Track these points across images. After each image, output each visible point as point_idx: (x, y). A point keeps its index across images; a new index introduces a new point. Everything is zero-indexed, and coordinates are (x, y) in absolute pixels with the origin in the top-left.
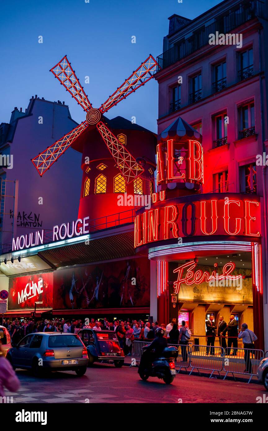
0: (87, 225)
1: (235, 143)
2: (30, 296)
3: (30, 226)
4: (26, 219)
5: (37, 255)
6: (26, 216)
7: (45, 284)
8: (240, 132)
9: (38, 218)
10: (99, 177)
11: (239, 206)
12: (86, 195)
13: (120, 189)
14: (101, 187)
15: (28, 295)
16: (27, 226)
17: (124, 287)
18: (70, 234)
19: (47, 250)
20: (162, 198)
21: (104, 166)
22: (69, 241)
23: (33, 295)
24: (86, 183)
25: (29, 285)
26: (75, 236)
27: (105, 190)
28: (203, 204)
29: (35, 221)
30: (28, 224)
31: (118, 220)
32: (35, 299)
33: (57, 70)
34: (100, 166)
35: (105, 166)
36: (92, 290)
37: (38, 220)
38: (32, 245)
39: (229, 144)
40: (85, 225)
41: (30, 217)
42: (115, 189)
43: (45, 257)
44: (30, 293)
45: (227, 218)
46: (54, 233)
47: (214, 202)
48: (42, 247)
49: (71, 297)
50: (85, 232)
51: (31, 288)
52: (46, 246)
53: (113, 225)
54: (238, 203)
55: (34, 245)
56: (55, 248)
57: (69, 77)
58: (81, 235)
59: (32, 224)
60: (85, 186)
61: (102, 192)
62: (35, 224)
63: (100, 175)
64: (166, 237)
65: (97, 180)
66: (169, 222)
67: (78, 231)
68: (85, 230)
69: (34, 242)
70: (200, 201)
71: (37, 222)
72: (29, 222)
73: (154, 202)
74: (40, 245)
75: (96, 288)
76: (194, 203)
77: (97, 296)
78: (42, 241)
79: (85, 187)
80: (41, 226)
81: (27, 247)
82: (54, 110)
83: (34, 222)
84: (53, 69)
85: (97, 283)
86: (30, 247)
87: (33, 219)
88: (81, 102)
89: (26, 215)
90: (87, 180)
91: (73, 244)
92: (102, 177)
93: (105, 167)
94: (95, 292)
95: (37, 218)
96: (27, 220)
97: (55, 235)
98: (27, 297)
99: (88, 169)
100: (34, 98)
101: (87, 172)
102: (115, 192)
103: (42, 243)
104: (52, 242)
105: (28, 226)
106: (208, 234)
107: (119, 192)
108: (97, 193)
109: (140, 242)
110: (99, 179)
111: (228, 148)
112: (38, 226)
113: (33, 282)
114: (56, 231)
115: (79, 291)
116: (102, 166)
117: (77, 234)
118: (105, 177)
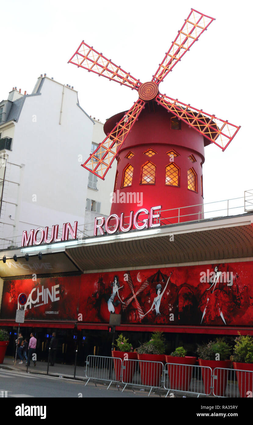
0: (157, 216)
2: (37, 303)
7: (64, 291)
10: (146, 165)
13: (172, 182)
14: (148, 177)
15: (34, 302)
17: (208, 300)
18: (125, 227)
21: (152, 152)
22: (123, 236)
23: (43, 302)
25: (36, 290)
27: (154, 180)
32: (46, 308)
34: (148, 152)
35: (154, 152)
36: (149, 301)
38: (56, 240)
40: (153, 216)
42: (166, 181)
44: (38, 300)
46: (96, 226)
49: (111, 308)
50: (152, 225)
51: (39, 294)
55: (59, 240)
56: (97, 244)
58: (145, 229)
61: (150, 183)
63: (147, 162)
65: (143, 168)
67: (140, 223)
68: (153, 223)
74: (70, 240)
75: (156, 299)
77: (157, 309)
78: (73, 236)
81: (46, 242)
82: (63, 94)
85: (159, 292)
86: (52, 243)
91: (131, 240)
92: (150, 164)
93: (154, 154)
94: (154, 303)
97: (97, 228)
98: (33, 305)
102: (166, 184)
103: (73, 238)
104: (93, 237)
107: (170, 184)
108: (143, 183)
110: (146, 167)
113: (43, 287)
114: (98, 223)
115: (125, 300)
117: (138, 227)
118: (154, 165)
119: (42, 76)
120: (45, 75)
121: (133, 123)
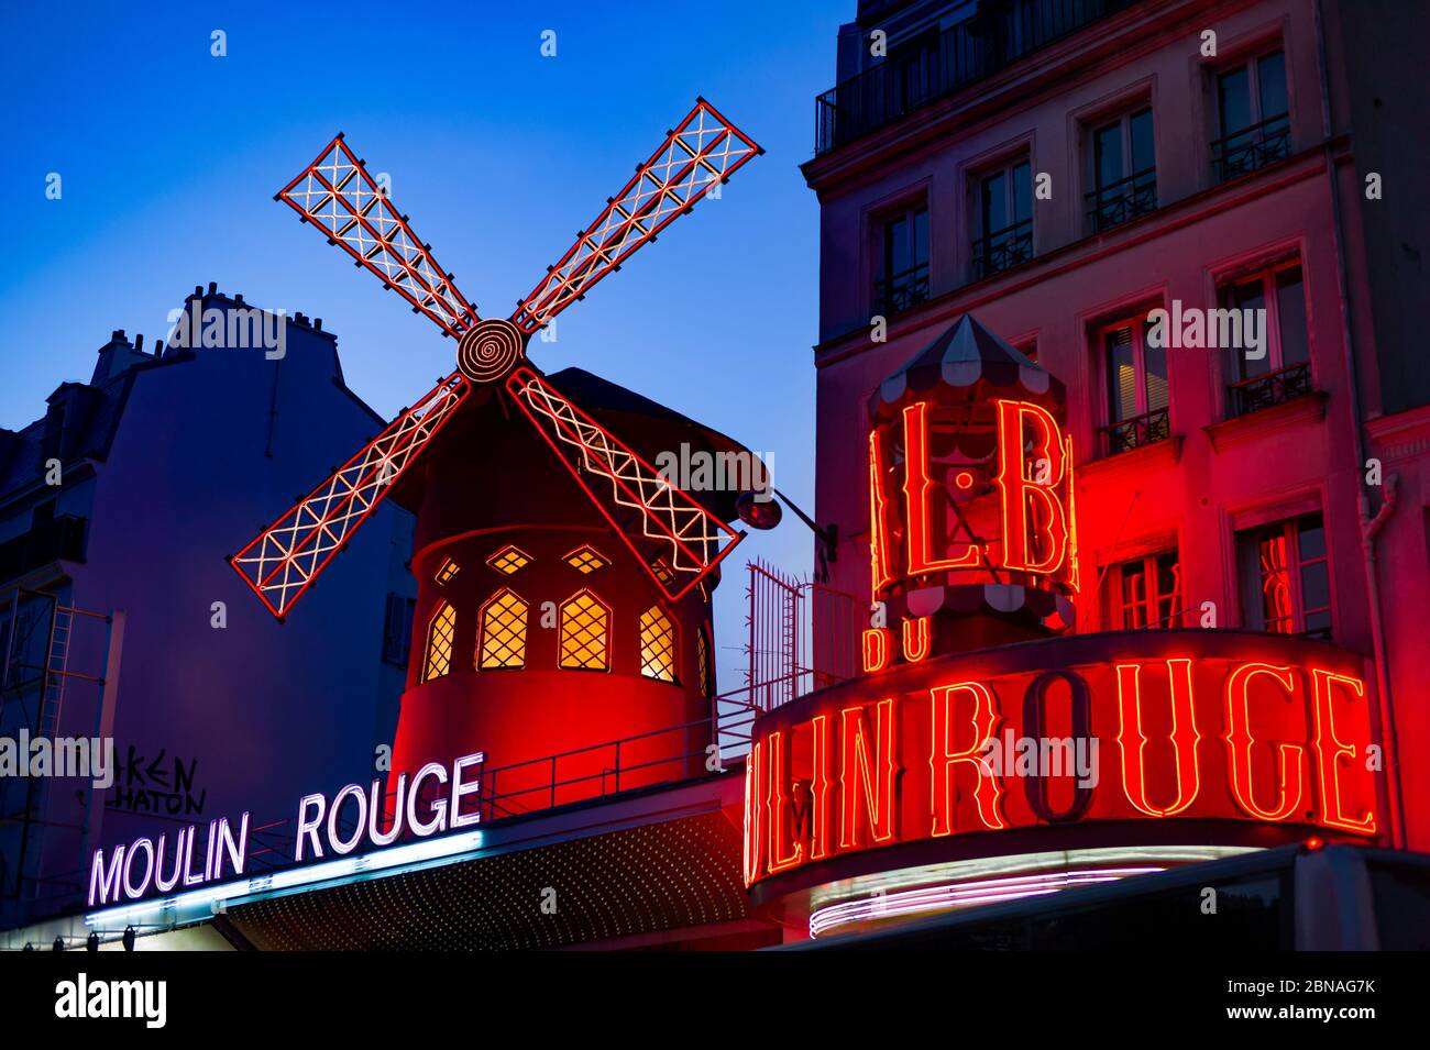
0: (473, 787)
1: (1211, 433)
3: (156, 810)
4: (139, 777)
5: (206, 922)
6: (138, 767)
8: (1228, 389)
9: (188, 776)
10: (497, 601)
11: (1291, 690)
12: (434, 675)
13: (583, 655)
14: (503, 645)
16: (143, 806)
18: (382, 830)
19: (263, 902)
20: (915, 649)
21: (516, 556)
22: (374, 861)
24: (433, 626)
26: (406, 838)
27: (522, 653)
28: (1128, 674)
29: (177, 789)
30: (146, 802)
31: (613, 772)
33: (308, 193)
34: (502, 557)
35: (521, 556)
37: (188, 786)
38: (189, 880)
39: (1181, 439)
40: (459, 789)
41: (158, 768)
42: (565, 654)
43: (245, 934)
45: (1240, 739)
46: (303, 828)
47: (1180, 668)
48: (241, 889)
50: (458, 821)
52: (261, 883)
53: (592, 790)
54: (1284, 675)
55: (198, 879)
56: (304, 890)
57: (365, 215)
58: (437, 835)
59: (162, 800)
60: (432, 640)
61: (509, 663)
62: (174, 803)
63: (500, 592)
64: (941, 827)
65: (485, 612)
66: (954, 758)
67: (425, 816)
68: (461, 813)
69: (197, 867)
70: (1110, 661)
71: (182, 791)
72: (150, 793)
73: (871, 669)
74: (228, 876)
76: (1079, 672)
78: (238, 864)
79: (431, 643)
80: (199, 810)
81: (164, 887)
83: (171, 791)
84: (289, 188)
86: (180, 889)
87: (170, 779)
88: (429, 303)
89: (142, 759)
90: (441, 614)
91: (398, 872)
92: (508, 600)
93: (522, 562)
95: (183, 776)
96: (143, 783)
97: (307, 836)
99: (446, 570)
100: (205, 292)
101: (440, 578)
102: (563, 664)
103: (239, 869)
104: (294, 865)
105: (148, 807)
106: (1158, 814)
107: (577, 664)
108: (484, 665)
109: (788, 852)
110: (495, 610)
111: (1179, 453)
112: (188, 812)
114: (311, 816)
116: (511, 557)
117: (419, 829)
118: (523, 603)
119: (199, 289)
120: (213, 286)
121: (419, 451)
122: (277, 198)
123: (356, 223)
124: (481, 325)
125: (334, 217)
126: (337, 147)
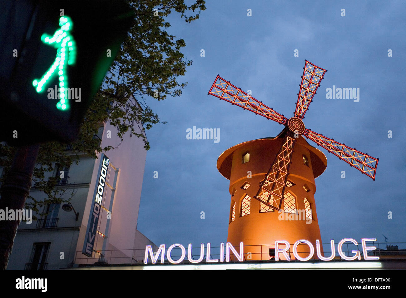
38: (210, 261)
40: (366, 248)
46: (277, 250)
48: (242, 266)
52: (254, 266)
55: (215, 261)
74: (235, 262)
81: (194, 261)
86: (204, 263)
97: (280, 253)
103: (241, 260)
104: (274, 262)
110: (286, 196)
122: (306, 60)
123: (309, 81)
124: (301, 121)
125: (308, 76)
126: (324, 71)
